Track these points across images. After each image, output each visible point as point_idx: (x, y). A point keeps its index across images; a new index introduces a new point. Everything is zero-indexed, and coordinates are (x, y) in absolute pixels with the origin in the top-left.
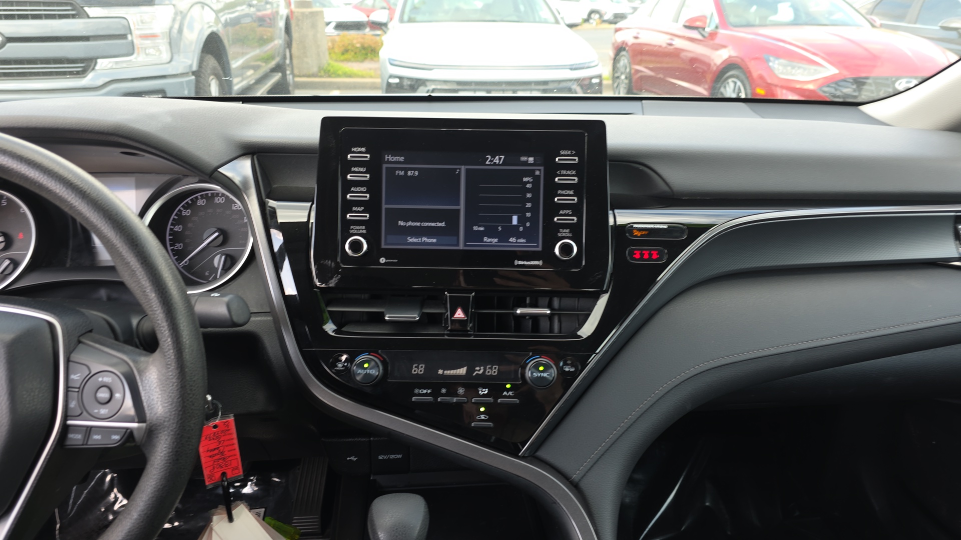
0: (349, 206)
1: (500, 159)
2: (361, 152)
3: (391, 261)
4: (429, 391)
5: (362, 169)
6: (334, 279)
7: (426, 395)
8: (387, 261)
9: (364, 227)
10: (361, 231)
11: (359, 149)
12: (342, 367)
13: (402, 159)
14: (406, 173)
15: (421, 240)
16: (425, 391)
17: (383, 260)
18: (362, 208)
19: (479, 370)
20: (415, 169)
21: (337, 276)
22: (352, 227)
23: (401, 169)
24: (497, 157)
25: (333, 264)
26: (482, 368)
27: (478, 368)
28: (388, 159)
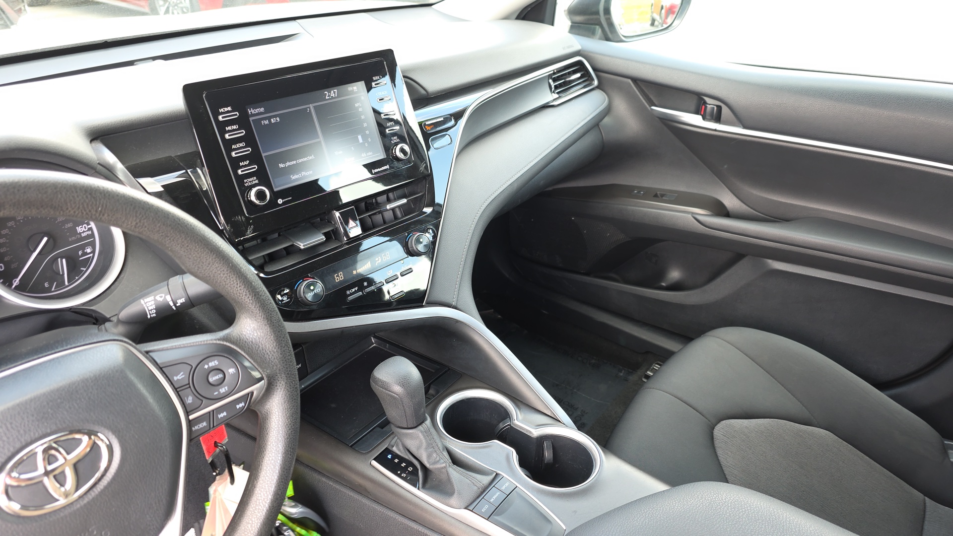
0: (236, 163)
1: (334, 92)
2: (228, 112)
3: (287, 199)
4: (356, 289)
5: (234, 127)
6: (249, 231)
7: (356, 292)
8: (284, 201)
9: (255, 178)
10: (254, 182)
11: (226, 109)
12: (287, 299)
13: (262, 110)
14: (270, 121)
15: (301, 175)
16: (353, 290)
17: (280, 201)
18: (248, 162)
19: (378, 260)
20: (275, 116)
21: (250, 227)
22: (245, 181)
23: (265, 119)
24: (332, 91)
25: (243, 218)
26: (379, 257)
27: (377, 259)
28: (251, 112)
